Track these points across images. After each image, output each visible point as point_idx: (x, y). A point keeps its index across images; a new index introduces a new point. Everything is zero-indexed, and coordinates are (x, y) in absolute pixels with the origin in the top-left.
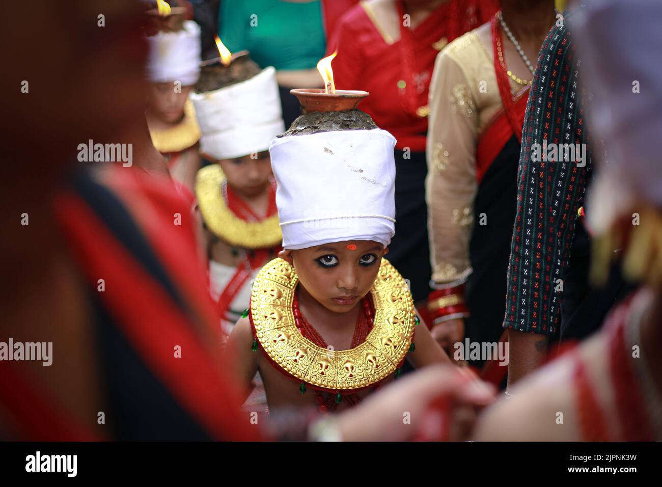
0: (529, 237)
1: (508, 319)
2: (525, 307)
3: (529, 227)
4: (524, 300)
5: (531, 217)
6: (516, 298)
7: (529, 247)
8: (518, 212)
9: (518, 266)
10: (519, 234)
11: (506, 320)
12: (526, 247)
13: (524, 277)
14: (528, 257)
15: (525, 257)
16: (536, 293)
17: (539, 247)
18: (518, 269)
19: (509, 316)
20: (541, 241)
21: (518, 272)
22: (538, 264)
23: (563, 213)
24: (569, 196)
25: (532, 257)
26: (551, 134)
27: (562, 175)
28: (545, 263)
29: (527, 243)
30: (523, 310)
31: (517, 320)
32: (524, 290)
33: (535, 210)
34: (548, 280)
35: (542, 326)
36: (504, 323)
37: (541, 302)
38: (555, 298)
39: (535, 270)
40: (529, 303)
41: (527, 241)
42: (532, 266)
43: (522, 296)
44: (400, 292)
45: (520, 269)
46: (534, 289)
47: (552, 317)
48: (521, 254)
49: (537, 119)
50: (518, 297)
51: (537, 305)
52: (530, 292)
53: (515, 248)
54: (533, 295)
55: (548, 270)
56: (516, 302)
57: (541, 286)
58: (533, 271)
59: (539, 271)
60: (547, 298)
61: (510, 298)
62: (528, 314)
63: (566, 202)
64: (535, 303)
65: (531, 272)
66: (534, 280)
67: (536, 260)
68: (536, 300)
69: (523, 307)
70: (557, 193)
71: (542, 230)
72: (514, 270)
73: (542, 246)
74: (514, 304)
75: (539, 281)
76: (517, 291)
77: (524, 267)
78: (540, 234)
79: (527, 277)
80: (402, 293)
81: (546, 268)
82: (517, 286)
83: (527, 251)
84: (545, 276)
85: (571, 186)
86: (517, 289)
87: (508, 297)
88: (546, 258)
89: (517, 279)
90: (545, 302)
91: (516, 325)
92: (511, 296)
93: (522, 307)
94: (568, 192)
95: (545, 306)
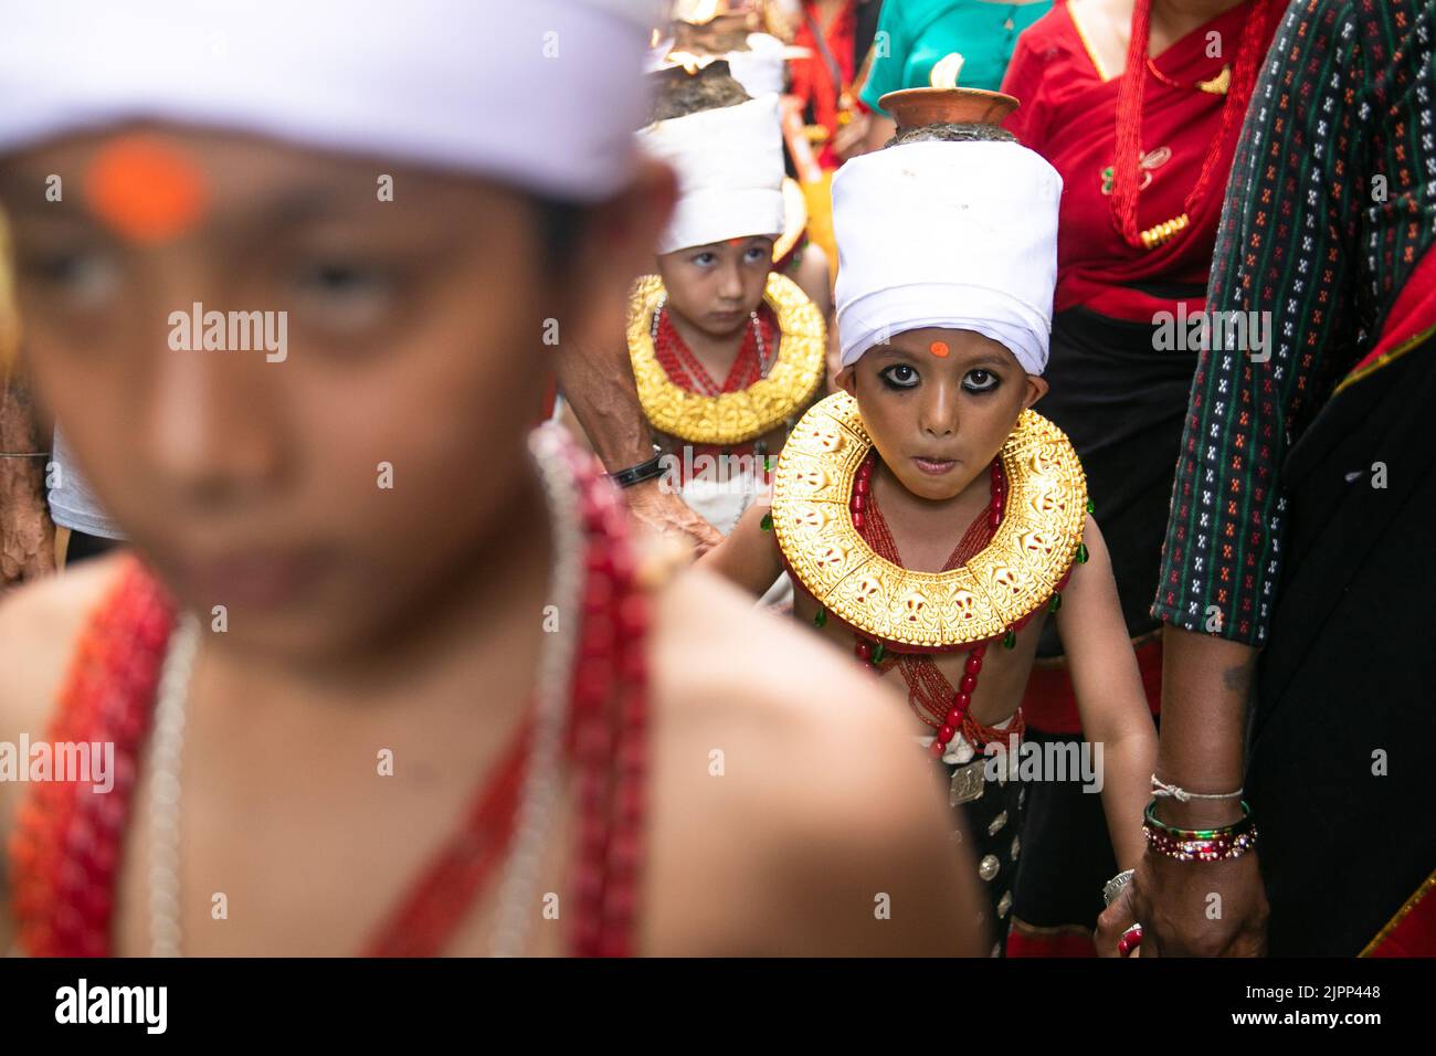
0: (1219, 420)
1: (1162, 600)
2: (1202, 576)
3: (1221, 397)
4: (1199, 561)
5: (1226, 375)
6: (1182, 555)
7: (1216, 442)
8: (1200, 364)
9: (1192, 484)
10: (1199, 413)
11: (1159, 602)
12: (1210, 441)
13: (1202, 508)
14: (1213, 465)
15: (1207, 464)
16: (1228, 549)
17: (1239, 442)
18: (1191, 491)
19: (1166, 593)
20: (1247, 431)
21: (1191, 496)
22: (1236, 482)
23: (1298, 374)
24: (1313, 336)
25: (1223, 466)
26: (1278, 191)
27: (1298, 286)
28: (1252, 481)
29: (1214, 433)
30: (1196, 583)
31: (1181, 603)
32: (1202, 539)
33: (1239, 361)
34: (1257, 521)
35: (1238, 622)
36: (1153, 608)
37: (1239, 570)
38: (1274, 564)
39: (1228, 495)
40: (1211, 569)
41: (1215, 428)
42: (1221, 485)
43: (1197, 552)
44: (1056, 452)
45: (1195, 490)
46: (1223, 538)
47: (1264, 606)
48: (1199, 456)
49: (1253, 157)
50: (1187, 551)
51: (1228, 574)
52: (1214, 542)
53: (1189, 442)
54: (1220, 552)
55: (1258, 498)
56: (1182, 562)
57: (1242, 534)
58: (1223, 498)
59: (1238, 498)
60: (1256, 561)
61: (1170, 552)
62: (1208, 593)
63: (1306, 349)
64: (1225, 571)
65: (1219, 499)
66: (1226, 518)
67: (1231, 473)
68: (1227, 562)
69: (1196, 575)
70: (1285, 328)
71: (1250, 408)
72: (1183, 492)
73: (1247, 441)
74: (1176, 567)
75: (1236, 521)
76: (1186, 540)
77: (1205, 486)
78: (1244, 415)
79: (1210, 510)
80: (1059, 453)
81: (1253, 493)
82: (1187, 526)
83: (1212, 450)
84: (1251, 512)
85: (1318, 314)
86: (1186, 533)
87: (1167, 551)
88: (1256, 472)
89: (1188, 512)
90: (1247, 570)
91: (1178, 615)
92: (1174, 547)
93: (1194, 574)
94: (1310, 326)
95: (1249, 579)
